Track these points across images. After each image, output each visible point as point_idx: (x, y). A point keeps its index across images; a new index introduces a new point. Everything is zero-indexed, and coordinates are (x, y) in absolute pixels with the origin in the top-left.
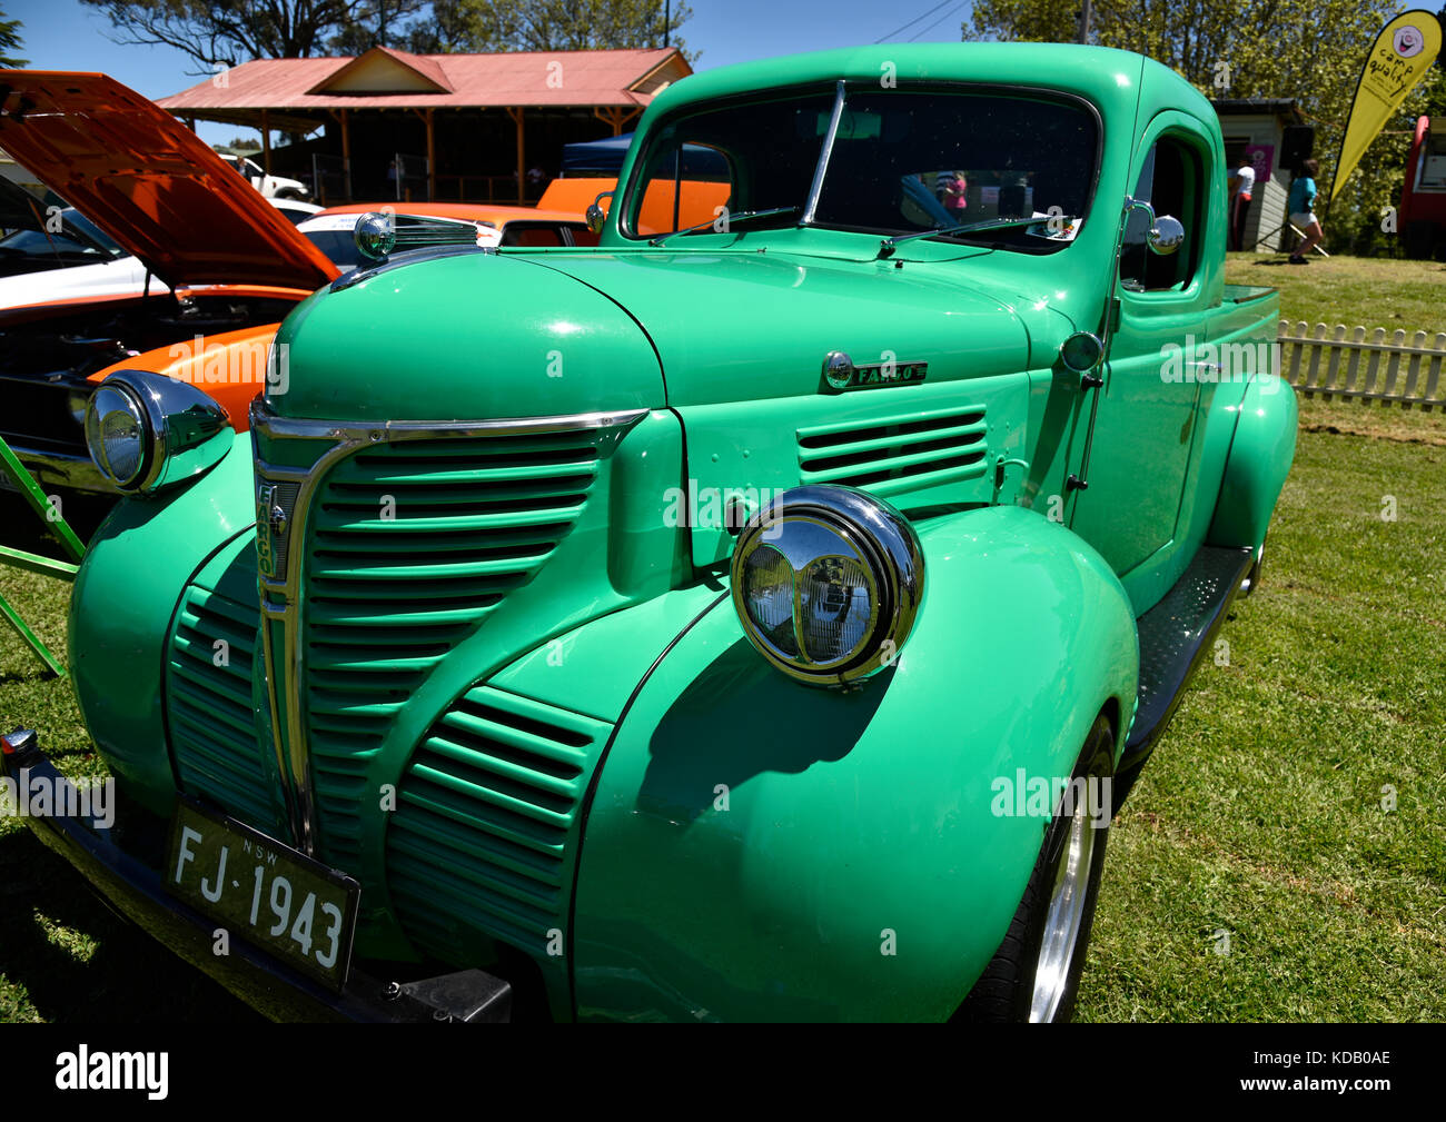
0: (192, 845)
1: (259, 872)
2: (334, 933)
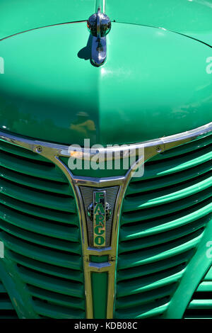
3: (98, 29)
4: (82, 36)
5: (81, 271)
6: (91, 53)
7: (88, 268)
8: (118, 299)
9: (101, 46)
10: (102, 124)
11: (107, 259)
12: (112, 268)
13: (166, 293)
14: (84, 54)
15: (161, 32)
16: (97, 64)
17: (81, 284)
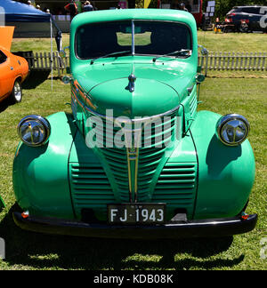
0: (114, 212)
1: (137, 211)
2: (161, 214)
3: (132, 80)
4: (127, 82)
5: (126, 160)
6: (130, 88)
7: (129, 159)
8: (139, 169)
9: (133, 86)
10: (134, 111)
11: (135, 156)
12: (137, 159)
13: (155, 167)
14: (127, 88)
15: (153, 81)
16: (131, 91)
17: (126, 164)
